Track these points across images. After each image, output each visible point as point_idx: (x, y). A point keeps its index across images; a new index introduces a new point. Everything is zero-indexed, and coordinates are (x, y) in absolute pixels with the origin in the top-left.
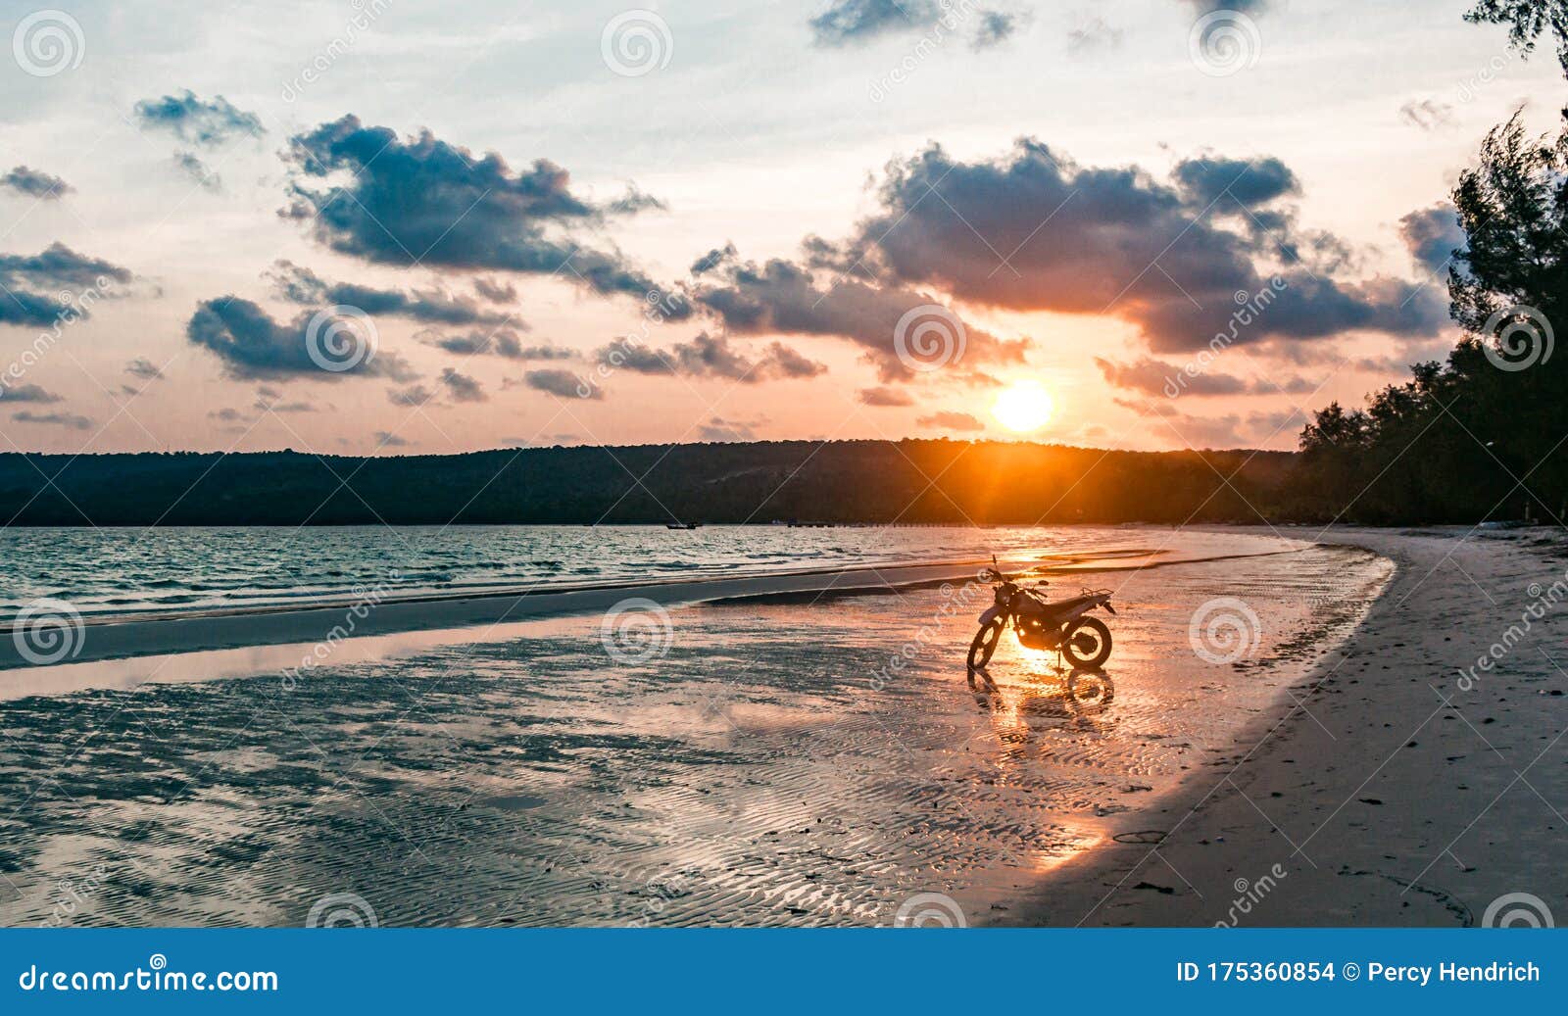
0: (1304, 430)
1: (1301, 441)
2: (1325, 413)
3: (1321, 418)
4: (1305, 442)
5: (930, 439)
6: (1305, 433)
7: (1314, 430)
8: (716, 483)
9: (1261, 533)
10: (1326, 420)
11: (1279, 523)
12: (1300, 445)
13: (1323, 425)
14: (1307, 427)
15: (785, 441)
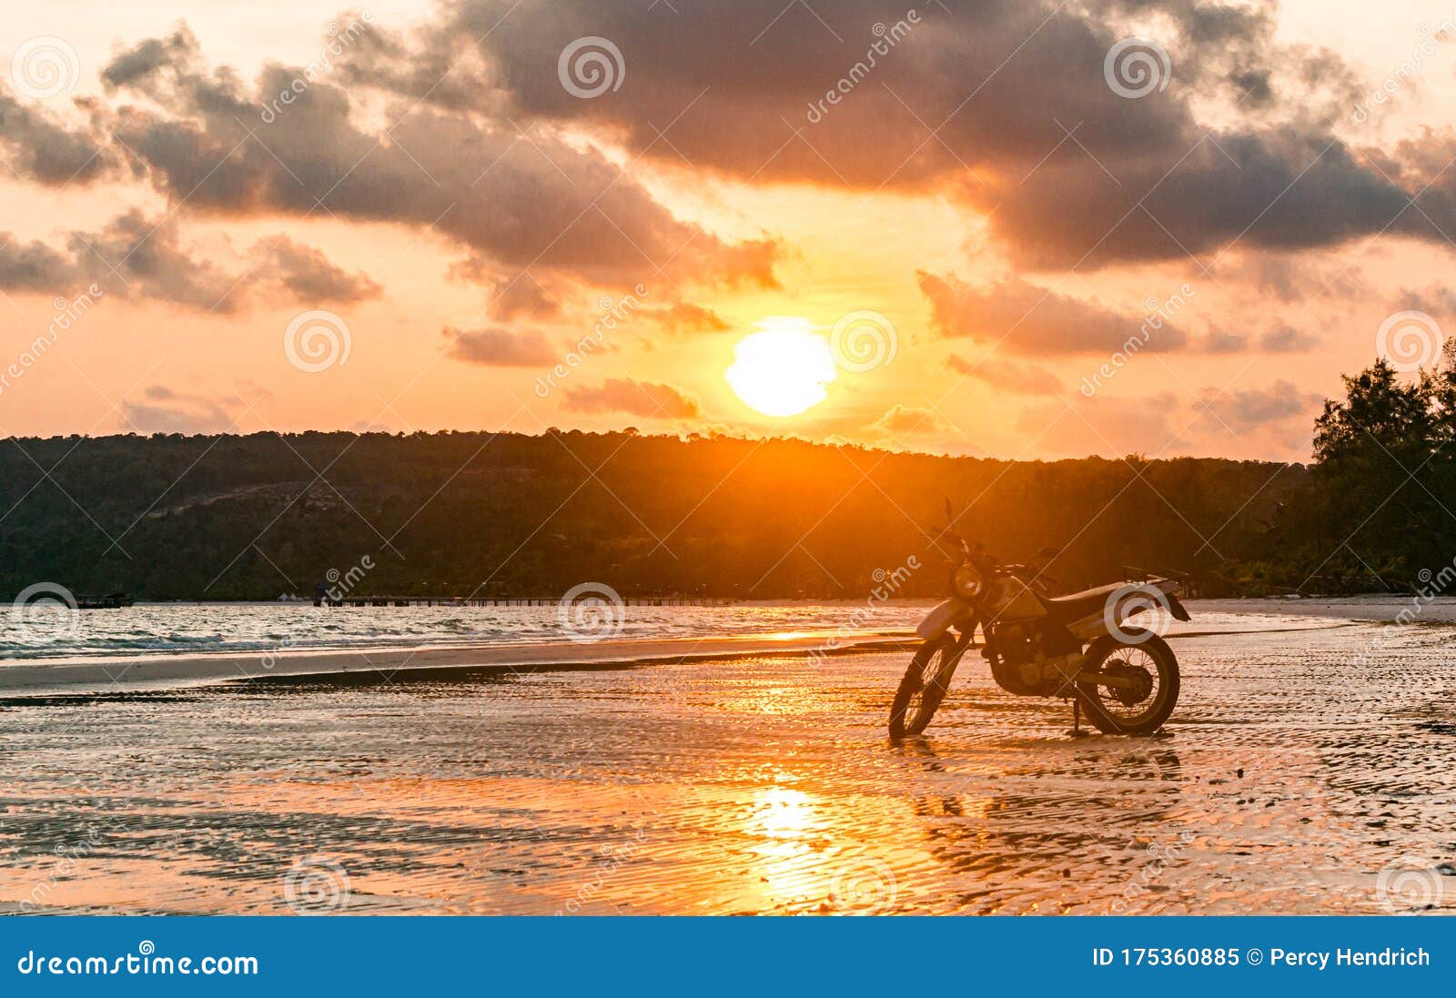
0: (1321, 412)
1: (1318, 432)
2: (1364, 381)
3: (1356, 391)
4: (1323, 437)
5: (601, 432)
6: (1324, 419)
7: (1342, 413)
8: (162, 519)
9: (1240, 610)
10: (1365, 392)
11: (1268, 594)
12: (1315, 441)
13: (1358, 403)
14: (1327, 407)
15: (309, 433)
